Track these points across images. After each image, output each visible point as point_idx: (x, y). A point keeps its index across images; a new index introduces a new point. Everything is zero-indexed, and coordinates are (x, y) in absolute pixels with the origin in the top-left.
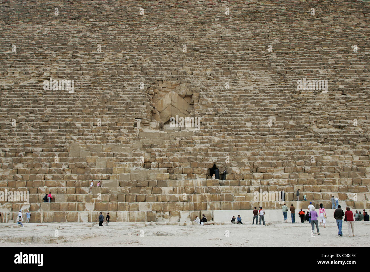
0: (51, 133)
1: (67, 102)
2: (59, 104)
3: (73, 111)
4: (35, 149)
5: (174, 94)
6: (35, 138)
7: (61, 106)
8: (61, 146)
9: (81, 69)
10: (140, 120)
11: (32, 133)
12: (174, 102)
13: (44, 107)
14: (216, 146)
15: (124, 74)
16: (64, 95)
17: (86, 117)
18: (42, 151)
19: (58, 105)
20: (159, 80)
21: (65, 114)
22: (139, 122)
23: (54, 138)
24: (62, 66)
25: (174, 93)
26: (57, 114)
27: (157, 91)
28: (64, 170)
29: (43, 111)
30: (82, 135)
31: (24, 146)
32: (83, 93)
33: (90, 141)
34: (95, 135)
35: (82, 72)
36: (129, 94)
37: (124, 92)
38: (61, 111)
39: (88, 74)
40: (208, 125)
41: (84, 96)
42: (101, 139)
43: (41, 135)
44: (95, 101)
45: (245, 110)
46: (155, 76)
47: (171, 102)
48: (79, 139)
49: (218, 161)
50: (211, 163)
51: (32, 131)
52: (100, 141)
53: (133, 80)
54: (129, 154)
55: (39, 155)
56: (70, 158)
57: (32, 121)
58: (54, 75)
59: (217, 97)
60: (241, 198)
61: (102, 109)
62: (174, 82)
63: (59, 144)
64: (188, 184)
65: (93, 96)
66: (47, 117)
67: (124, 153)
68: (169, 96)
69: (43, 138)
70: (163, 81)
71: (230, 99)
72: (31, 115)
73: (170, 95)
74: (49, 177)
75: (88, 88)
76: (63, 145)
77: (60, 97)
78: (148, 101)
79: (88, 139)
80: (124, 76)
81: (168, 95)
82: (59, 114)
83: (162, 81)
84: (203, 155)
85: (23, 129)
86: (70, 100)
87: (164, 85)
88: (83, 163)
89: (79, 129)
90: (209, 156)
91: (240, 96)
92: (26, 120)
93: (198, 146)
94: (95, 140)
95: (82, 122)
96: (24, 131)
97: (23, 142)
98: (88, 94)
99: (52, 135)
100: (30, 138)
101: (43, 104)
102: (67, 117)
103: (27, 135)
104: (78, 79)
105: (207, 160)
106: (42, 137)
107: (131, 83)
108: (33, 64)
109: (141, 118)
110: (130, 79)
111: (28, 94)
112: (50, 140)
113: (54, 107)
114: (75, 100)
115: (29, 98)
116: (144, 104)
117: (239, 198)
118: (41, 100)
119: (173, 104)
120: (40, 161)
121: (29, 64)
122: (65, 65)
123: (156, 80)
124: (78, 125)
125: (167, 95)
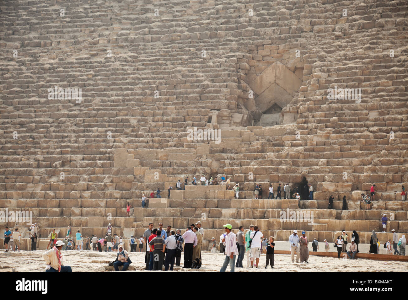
0: (97, 133)
1: (123, 87)
2: (112, 90)
3: (130, 100)
4: (74, 157)
5: (279, 67)
6: (76, 142)
7: (115, 93)
8: (106, 153)
9: (150, 33)
10: (217, 112)
11: (73, 135)
12: (278, 79)
13: (93, 96)
14: (313, 150)
15: (210, 37)
16: (121, 77)
17: (145, 109)
18: (83, 159)
19: (111, 93)
20: (258, 44)
21: (118, 105)
22: (214, 114)
23: (99, 141)
24: (125, 27)
25: (279, 64)
26: (107, 106)
27: (254, 63)
28: (105, 185)
29: (90, 101)
30: (136, 136)
31: (61, 153)
32: (146, 71)
33: (144, 144)
34: (152, 136)
35: (150, 36)
36: (210, 71)
37: (202, 68)
38: (113, 101)
39: (159, 39)
40: (311, 119)
41: (148, 76)
42: (159, 142)
43: (84, 136)
44: (161, 84)
45: (374, 92)
46: (254, 39)
47: (274, 79)
48: (130, 142)
49: (309, 173)
50: (298, 175)
51: (74, 131)
52: (157, 145)
53: (220, 47)
54: (191, 162)
55: (78, 165)
56: (114, 169)
57: (75, 116)
58: (113, 43)
59: (338, 70)
60: (320, 226)
61: (167, 97)
62: (282, 46)
63: (104, 150)
64: (257, 205)
65: (159, 76)
66: (94, 110)
67: (185, 162)
68: (271, 70)
69: (86, 142)
70: (265, 46)
71: (356, 74)
72: (74, 108)
73: (273, 69)
74: (87, 194)
75: (155, 64)
76: (109, 150)
77: (116, 79)
78: (234, 81)
79: (142, 142)
80: (210, 40)
81: (271, 68)
82: (110, 106)
83: (263, 45)
84: (289, 164)
85: (63, 128)
86: (128, 84)
87: (266, 52)
88: (129, 176)
89: (133, 127)
90: (299, 166)
91: (375, 68)
92: (68, 116)
93: (286, 150)
94: (151, 143)
95: (139, 117)
96: (64, 131)
97: (61, 147)
98: (153, 73)
99: (98, 136)
100: (70, 141)
101: (91, 90)
102: (119, 110)
103: (67, 137)
104: (144, 49)
105: (294, 172)
106: (84, 139)
107: (215, 52)
108: (87, 26)
109: (219, 108)
110: (216, 46)
111: (74, 76)
112: (94, 144)
113: (105, 95)
114: (134, 84)
115: (75, 83)
116: (227, 86)
117: (318, 226)
118: (90, 85)
119: (278, 82)
120: (79, 173)
121: (81, 26)
122: (129, 26)
123: (253, 46)
124: (133, 121)
125: (269, 69)
